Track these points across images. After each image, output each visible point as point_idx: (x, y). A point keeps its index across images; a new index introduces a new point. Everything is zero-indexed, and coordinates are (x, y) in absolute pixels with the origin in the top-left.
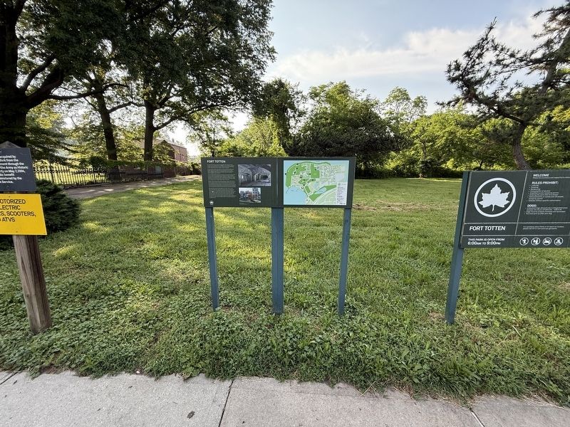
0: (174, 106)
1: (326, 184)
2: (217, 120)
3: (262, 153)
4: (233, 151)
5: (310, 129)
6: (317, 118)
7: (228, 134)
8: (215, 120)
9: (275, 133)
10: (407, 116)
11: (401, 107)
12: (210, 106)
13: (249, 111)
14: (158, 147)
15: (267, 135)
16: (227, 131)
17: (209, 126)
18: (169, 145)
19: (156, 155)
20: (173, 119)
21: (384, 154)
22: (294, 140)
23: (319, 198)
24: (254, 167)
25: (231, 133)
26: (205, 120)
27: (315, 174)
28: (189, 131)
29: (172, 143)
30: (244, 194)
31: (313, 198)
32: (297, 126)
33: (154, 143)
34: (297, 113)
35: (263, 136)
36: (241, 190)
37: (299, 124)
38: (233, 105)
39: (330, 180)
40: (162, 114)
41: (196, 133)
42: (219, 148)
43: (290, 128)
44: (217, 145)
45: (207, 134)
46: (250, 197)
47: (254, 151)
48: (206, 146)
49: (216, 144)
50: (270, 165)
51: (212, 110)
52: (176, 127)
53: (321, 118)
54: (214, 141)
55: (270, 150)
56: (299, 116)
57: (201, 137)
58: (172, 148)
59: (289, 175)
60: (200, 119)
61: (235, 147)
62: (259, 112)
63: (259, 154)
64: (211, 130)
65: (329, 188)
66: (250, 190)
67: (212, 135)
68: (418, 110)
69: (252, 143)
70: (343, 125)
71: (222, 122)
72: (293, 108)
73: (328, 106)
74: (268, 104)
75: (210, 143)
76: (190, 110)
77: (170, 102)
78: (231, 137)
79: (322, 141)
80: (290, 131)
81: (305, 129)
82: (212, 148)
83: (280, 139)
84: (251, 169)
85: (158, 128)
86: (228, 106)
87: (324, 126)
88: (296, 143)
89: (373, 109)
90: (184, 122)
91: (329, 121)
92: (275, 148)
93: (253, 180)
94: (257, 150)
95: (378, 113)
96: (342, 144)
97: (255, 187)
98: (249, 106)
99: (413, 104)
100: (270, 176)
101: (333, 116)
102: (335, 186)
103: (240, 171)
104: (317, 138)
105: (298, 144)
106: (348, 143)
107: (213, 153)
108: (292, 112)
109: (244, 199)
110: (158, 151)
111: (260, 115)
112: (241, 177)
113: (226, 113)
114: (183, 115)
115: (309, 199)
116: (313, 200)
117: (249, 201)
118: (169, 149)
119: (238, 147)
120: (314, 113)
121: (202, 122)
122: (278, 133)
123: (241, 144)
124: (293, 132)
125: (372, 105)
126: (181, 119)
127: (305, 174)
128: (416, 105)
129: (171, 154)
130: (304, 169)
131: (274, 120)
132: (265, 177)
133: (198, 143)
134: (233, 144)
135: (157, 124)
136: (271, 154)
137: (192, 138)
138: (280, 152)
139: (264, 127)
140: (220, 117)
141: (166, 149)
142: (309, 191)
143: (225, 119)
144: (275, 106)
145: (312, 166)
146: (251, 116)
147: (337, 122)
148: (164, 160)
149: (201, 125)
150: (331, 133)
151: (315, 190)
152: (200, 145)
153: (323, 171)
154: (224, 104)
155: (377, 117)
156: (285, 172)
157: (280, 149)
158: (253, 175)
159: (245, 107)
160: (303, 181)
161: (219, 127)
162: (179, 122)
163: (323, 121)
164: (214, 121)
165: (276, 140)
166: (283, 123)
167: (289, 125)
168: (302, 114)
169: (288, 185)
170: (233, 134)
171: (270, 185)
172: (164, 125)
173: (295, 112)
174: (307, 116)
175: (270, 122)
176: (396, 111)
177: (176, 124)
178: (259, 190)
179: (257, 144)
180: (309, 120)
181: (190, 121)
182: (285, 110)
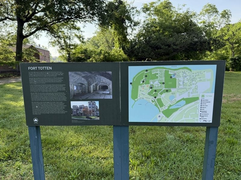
0: (39, 19)
1: (186, 96)
2: (72, 30)
3: (107, 55)
4: (84, 53)
5: (143, 35)
6: (148, 27)
7: (80, 41)
8: (70, 29)
9: (116, 39)
10: (217, 24)
11: (212, 18)
12: (66, 19)
13: (96, 22)
14: (26, 50)
15: (110, 41)
16: (79, 37)
17: (66, 34)
18: (35, 49)
19: (25, 57)
20: (38, 29)
21: (201, 53)
22: (131, 44)
23: (175, 114)
24: (89, 74)
25: (83, 39)
26: (63, 30)
27: (170, 83)
28: (50, 38)
29: (39, 48)
30: (77, 109)
31: (168, 113)
32: (132, 34)
33: (24, 47)
34: (133, 23)
35: (107, 41)
36: (73, 104)
37: (134, 32)
38: (84, 18)
39: (191, 91)
40: (30, 25)
41: (56, 39)
42: (73, 51)
43: (127, 35)
44: (72, 49)
45: (64, 40)
46: (86, 112)
47: (101, 52)
48: (63, 49)
49: (71, 47)
50: (110, 72)
51: (68, 22)
52: (41, 35)
53: (152, 27)
54: (70, 45)
55: (112, 52)
56: (135, 25)
57: (59, 43)
58: (38, 51)
59: (136, 84)
60: (59, 29)
61: (86, 50)
62: (104, 23)
63: (104, 55)
64: (67, 37)
65: (188, 101)
66: (86, 104)
67: (68, 41)
68: (225, 20)
69: (99, 47)
70: (169, 32)
71: (76, 31)
72: (129, 19)
73: (156, 17)
74: (110, 16)
75: (67, 47)
76: (51, 22)
77: (36, 17)
78: (83, 42)
79: (153, 44)
80: (128, 37)
81: (139, 35)
82: (68, 51)
83: (120, 44)
84: (86, 78)
85: (27, 36)
86: (80, 18)
87: (154, 32)
88: (132, 47)
89: (192, 19)
90: (46, 32)
91: (158, 29)
92: (117, 51)
93: (89, 92)
94: (103, 52)
95: (196, 22)
96: (169, 46)
97: (91, 100)
98: (96, 18)
99: (221, 16)
100: (110, 87)
101: (161, 25)
102: (197, 99)
103: (71, 80)
104: (149, 41)
105: (134, 46)
106: (174, 45)
107: (69, 54)
108: (129, 23)
109: (78, 115)
110: (26, 54)
111: (105, 25)
112: (74, 88)
113: (78, 24)
114: (45, 26)
115: (161, 114)
116: (168, 116)
117: (84, 118)
118: (35, 52)
119: (88, 50)
120: (146, 22)
121: (61, 32)
122: (119, 39)
123: (91, 48)
124: (130, 38)
125: (191, 16)
126: (44, 30)
127: (156, 83)
128: (223, 16)
129: (37, 56)
130: (155, 77)
131: (115, 29)
132: (105, 88)
133: (57, 47)
134: (84, 47)
135: (26, 33)
136: (114, 55)
137: (53, 44)
138: (120, 53)
139: (107, 34)
140: (75, 28)
141: (33, 52)
142: (162, 105)
143: (78, 29)
144: (116, 19)
145: (167, 72)
146: (97, 26)
147: (164, 30)
148: (31, 60)
149: (60, 34)
150: (160, 38)
151: (169, 103)
152: (59, 49)
153: (181, 79)
154: (76, 17)
155: (195, 25)
156: (130, 80)
157: (120, 51)
158: (89, 84)
159: (93, 20)
160: (154, 92)
161: (73, 35)
162: (43, 31)
163: (153, 28)
164: (69, 31)
165: (117, 45)
166: (122, 31)
167: (127, 32)
168: (136, 24)
169: (135, 97)
170: (85, 40)
171: (110, 97)
172: (31, 34)
173: (131, 23)
174: (141, 25)
175: (113, 31)
176: (208, 21)
177: (41, 33)
178: (97, 103)
179: (103, 48)
180: (142, 28)
181: (51, 31)
182: (123, 21)
